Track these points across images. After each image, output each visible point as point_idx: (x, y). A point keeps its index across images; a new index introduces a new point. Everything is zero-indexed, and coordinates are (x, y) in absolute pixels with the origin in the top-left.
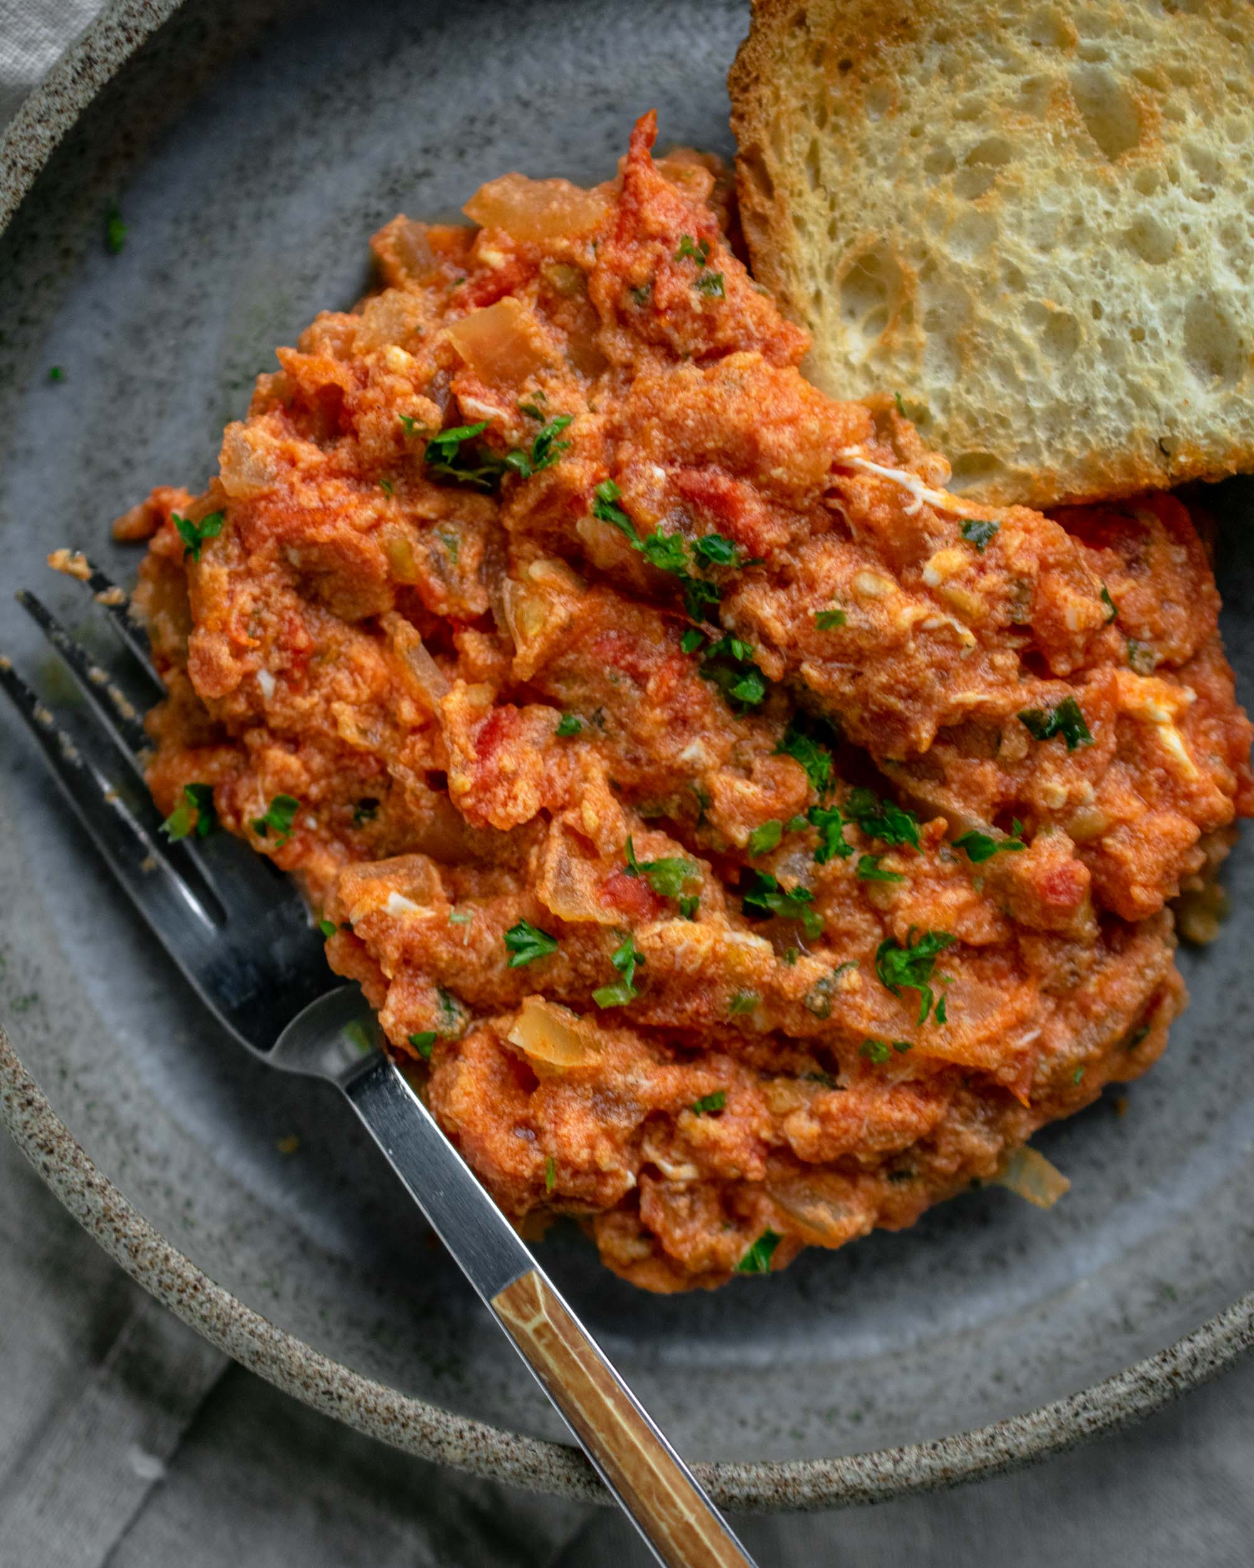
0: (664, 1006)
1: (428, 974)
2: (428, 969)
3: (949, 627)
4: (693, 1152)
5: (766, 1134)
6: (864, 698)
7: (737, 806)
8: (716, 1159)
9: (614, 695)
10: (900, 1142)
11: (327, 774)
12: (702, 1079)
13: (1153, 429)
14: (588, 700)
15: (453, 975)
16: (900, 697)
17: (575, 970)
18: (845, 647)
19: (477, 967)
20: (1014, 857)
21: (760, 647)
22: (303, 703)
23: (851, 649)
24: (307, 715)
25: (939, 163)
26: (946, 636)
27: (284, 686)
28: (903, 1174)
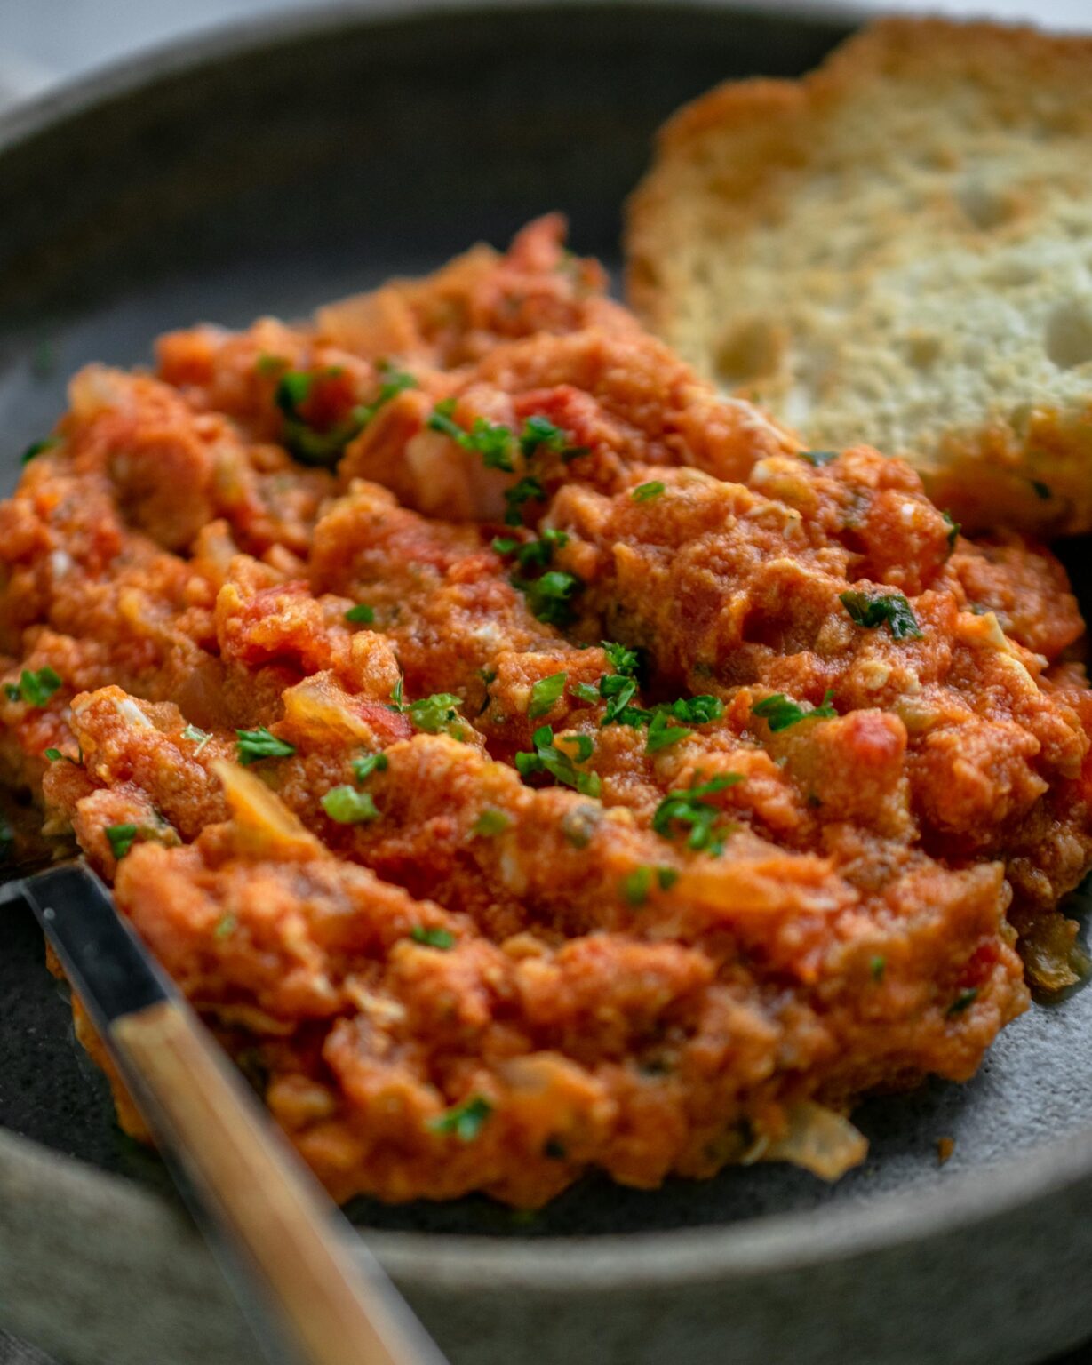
0: (400, 837)
1: (148, 792)
2: (148, 784)
3: (774, 513)
4: (403, 989)
5: (494, 974)
6: (681, 577)
7: (523, 668)
8: (428, 987)
9: (417, 586)
11: (98, 661)
12: (431, 911)
14: (386, 599)
15: (174, 793)
16: (715, 571)
17: (310, 792)
18: (662, 525)
19: (204, 787)
20: (822, 724)
21: (573, 538)
22: (91, 588)
23: (667, 530)
24: (92, 603)
26: (772, 521)
27: (78, 572)
28: (655, 1068)
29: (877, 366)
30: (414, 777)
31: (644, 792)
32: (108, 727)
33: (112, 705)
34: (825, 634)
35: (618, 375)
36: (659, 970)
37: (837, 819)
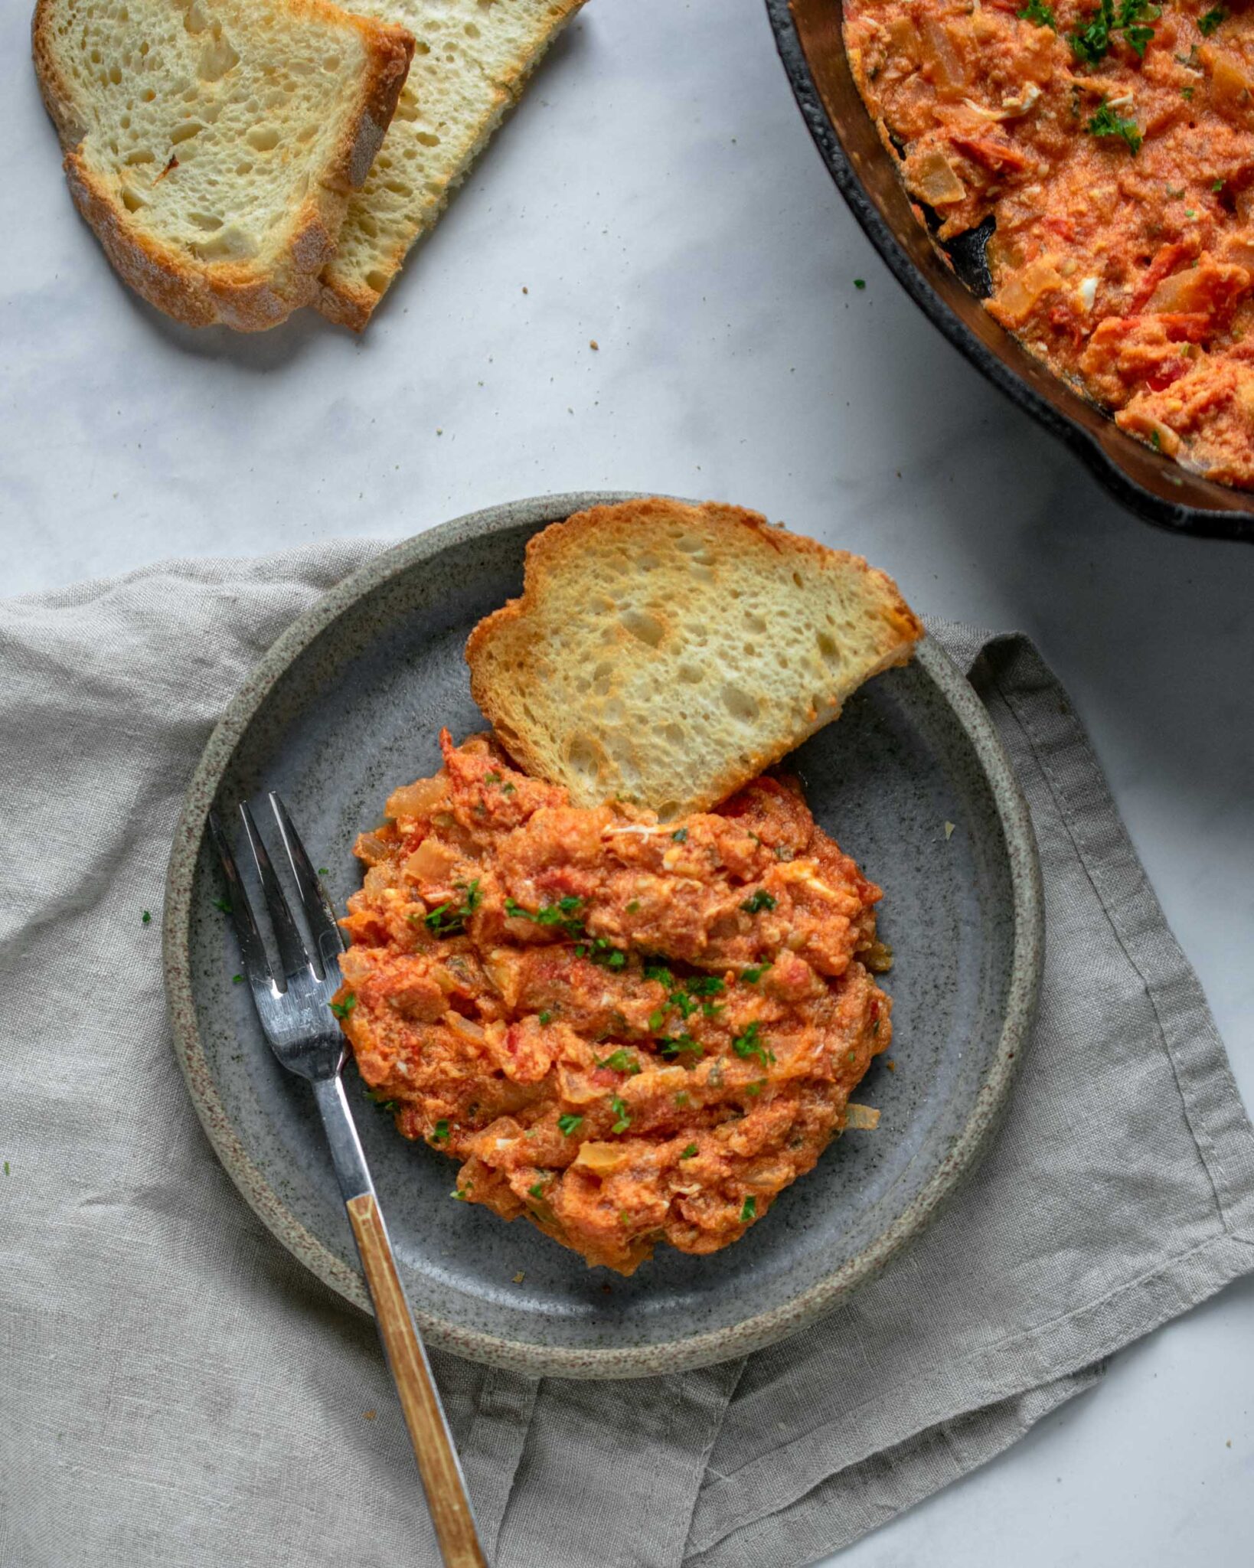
0: (648, 1119)
3: (687, 885)
4: (694, 1178)
5: (723, 1152)
6: (667, 936)
7: (636, 1013)
8: (705, 1175)
9: (560, 993)
10: (786, 1126)
12: (680, 1143)
13: (734, 754)
14: (548, 1001)
16: (683, 927)
17: (598, 1123)
18: (647, 916)
20: (769, 972)
21: (612, 938)
22: (424, 1070)
23: (650, 916)
25: (583, 686)
26: (688, 889)
27: (412, 1066)
29: (654, 746)
34: (742, 927)
35: (579, 855)
36: (783, 1118)
37: (796, 1003)
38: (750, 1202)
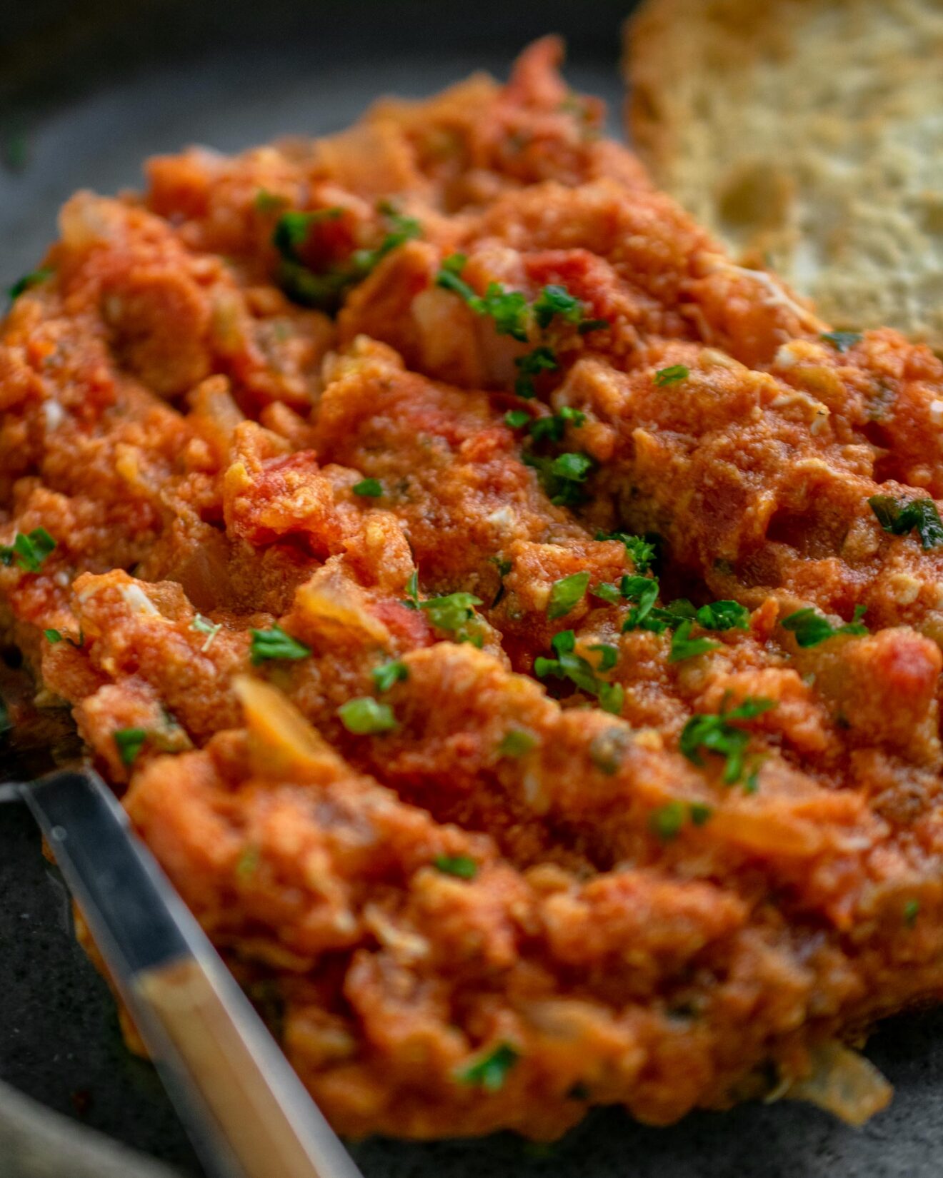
0: (420, 750)
1: (155, 686)
2: (154, 678)
3: (800, 404)
4: (427, 922)
5: (521, 910)
7: (543, 563)
8: (454, 924)
9: (426, 460)
11: (94, 523)
12: (452, 836)
14: (394, 470)
15: (183, 689)
16: (740, 467)
17: (325, 695)
18: (684, 411)
19: (212, 685)
20: (853, 643)
21: (591, 419)
22: (86, 443)
23: (690, 415)
24: (87, 458)
26: (797, 413)
27: (72, 423)
28: (684, 1011)
29: (889, 228)
30: (436, 690)
31: (667, 705)
32: (114, 616)
33: (118, 592)
34: (852, 541)
35: (636, 241)
36: (691, 915)
37: (865, 743)
38: (506, 1057)
